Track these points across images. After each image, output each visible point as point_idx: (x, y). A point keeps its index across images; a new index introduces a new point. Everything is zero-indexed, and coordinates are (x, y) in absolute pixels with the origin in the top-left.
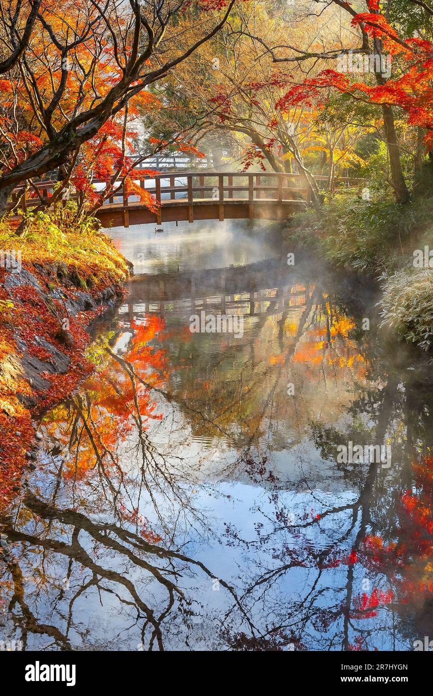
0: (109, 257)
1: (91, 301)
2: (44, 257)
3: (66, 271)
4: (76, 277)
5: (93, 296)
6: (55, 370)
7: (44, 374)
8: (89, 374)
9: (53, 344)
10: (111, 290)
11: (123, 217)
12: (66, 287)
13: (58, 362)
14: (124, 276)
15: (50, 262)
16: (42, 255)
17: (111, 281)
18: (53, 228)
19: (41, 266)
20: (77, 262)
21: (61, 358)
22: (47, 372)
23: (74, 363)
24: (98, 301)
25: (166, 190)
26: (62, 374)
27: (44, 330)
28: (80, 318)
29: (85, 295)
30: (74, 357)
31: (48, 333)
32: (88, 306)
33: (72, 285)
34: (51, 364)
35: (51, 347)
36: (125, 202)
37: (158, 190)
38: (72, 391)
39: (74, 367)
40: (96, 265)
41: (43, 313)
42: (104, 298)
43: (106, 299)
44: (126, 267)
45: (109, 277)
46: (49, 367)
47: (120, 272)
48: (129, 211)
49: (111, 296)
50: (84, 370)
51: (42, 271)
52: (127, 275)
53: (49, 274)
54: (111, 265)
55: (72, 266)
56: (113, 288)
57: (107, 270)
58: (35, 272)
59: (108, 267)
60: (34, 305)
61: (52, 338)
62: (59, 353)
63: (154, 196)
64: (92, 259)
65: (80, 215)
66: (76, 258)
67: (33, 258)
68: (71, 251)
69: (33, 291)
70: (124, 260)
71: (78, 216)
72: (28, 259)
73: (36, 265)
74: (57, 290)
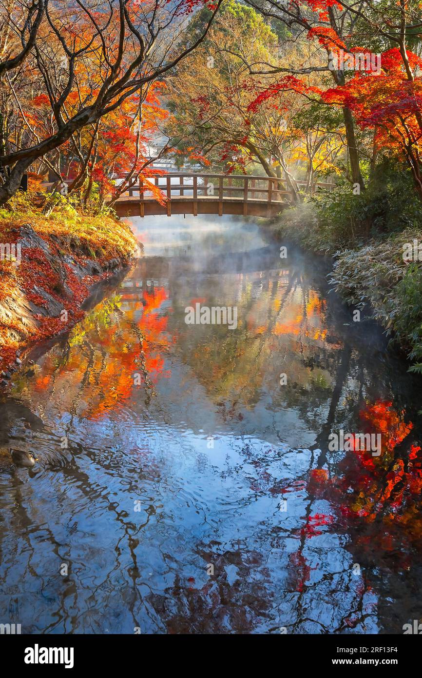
0: (120, 237)
1: (98, 268)
2: (60, 230)
3: (78, 243)
4: (87, 248)
5: (101, 264)
6: (48, 314)
7: (37, 316)
8: (78, 319)
9: (51, 294)
10: (118, 260)
11: (140, 208)
12: (78, 255)
13: (51, 308)
14: (133, 252)
15: (64, 234)
16: (58, 229)
17: (119, 254)
18: (69, 208)
19: (56, 236)
20: (89, 237)
21: (55, 305)
22: (40, 315)
24: (105, 269)
25: (176, 188)
27: (44, 282)
28: (85, 280)
29: (94, 263)
30: (68, 305)
31: (47, 285)
32: (95, 272)
33: (82, 255)
34: (45, 309)
35: (47, 295)
36: (142, 196)
37: (168, 187)
38: (60, 330)
40: (106, 241)
41: (47, 270)
42: (110, 266)
43: (112, 268)
44: (136, 246)
45: (117, 251)
46: (43, 311)
47: (129, 248)
48: (144, 204)
49: (116, 266)
50: (75, 316)
51: (56, 241)
53: (62, 243)
54: (121, 243)
55: (83, 240)
56: (119, 260)
57: (116, 246)
58: (49, 240)
59: (119, 243)
60: (40, 263)
61: (50, 289)
62: (54, 301)
63: (165, 192)
64: (103, 236)
65: (102, 205)
66: (90, 234)
67: (50, 230)
68: (84, 227)
69: (41, 253)
70: (136, 240)
71: (100, 205)
72: (44, 230)
73: (51, 235)
74: (68, 256)
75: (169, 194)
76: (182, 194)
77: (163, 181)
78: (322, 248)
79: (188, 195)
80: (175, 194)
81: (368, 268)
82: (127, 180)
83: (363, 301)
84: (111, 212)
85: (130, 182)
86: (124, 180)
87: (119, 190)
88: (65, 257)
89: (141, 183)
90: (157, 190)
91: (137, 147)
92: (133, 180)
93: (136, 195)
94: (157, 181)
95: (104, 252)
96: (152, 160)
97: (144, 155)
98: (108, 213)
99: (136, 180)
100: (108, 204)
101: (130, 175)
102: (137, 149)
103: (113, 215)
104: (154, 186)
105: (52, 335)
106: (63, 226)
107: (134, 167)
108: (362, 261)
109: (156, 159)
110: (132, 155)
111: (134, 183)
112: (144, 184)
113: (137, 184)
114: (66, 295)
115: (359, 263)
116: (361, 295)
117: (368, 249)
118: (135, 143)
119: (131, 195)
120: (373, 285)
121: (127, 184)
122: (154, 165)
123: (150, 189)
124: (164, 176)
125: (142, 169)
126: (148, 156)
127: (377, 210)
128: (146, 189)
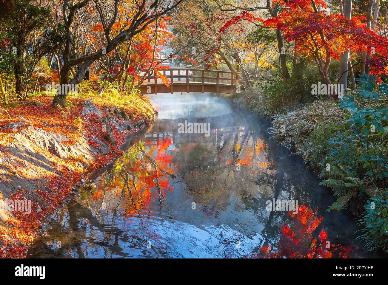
0: (144, 107)
1: (131, 126)
2: (108, 103)
3: (119, 111)
4: (124, 114)
5: (132, 123)
6: (101, 153)
7: (94, 154)
8: (119, 156)
9: (102, 140)
11: (155, 89)
12: (118, 118)
13: (103, 149)
14: (151, 116)
15: (111, 106)
16: (107, 102)
18: (113, 90)
19: (106, 107)
20: (125, 107)
21: (105, 147)
22: (96, 153)
23: (112, 150)
24: (135, 126)
25: (176, 77)
26: (105, 155)
27: (98, 134)
28: (123, 133)
29: (128, 123)
30: (112, 147)
31: (100, 135)
32: (129, 128)
33: (122, 118)
34: (99, 150)
35: (100, 142)
36: (156, 82)
37: (172, 76)
38: (108, 163)
39: (111, 152)
40: (136, 109)
41: (100, 127)
42: (138, 125)
43: (139, 125)
44: (153, 113)
45: (142, 116)
46: (98, 151)
47: (149, 114)
48: (157, 86)
49: (141, 124)
50: (117, 154)
51: (106, 109)
52: (153, 116)
53: (110, 111)
54: (145, 111)
55: (122, 109)
56: (143, 121)
57: (142, 112)
58: (101, 109)
59: (143, 111)
60: (96, 122)
61: (102, 138)
62: (104, 145)
63: (170, 79)
64: (134, 107)
65: (132, 88)
66: (126, 105)
67: (102, 103)
68: (122, 102)
69: (97, 116)
70: (153, 109)
71: (131, 88)
72: (99, 103)
73: (103, 106)
74: (113, 119)
75: (172, 81)
76: (179, 80)
77: (168, 73)
78: (264, 113)
79: (183, 81)
80: (176, 81)
81: (293, 124)
82: (147, 73)
83: (290, 144)
84: (138, 91)
85: (149, 74)
86: (145, 72)
87: (143, 79)
88: (111, 119)
89: (155, 74)
90: (165, 78)
91: (154, 54)
92: (151, 72)
93: (152, 81)
94: (164, 73)
95: (134, 116)
96: (162, 61)
97: (157, 58)
98: (136, 92)
99: (152, 72)
100: (136, 87)
101: (149, 69)
102: (153, 55)
103: (139, 93)
104: (163, 75)
105: (103, 165)
106: (110, 101)
107: (152, 65)
108: (289, 120)
109: (164, 60)
110: (150, 59)
111: (151, 74)
112: (157, 75)
113: (153, 75)
114: (111, 142)
115: (287, 121)
116: (289, 140)
117: (293, 113)
118: (152, 53)
119: (149, 81)
120: (296, 134)
121: (147, 75)
122: (163, 64)
123: (161, 78)
124: (169, 70)
125: (156, 66)
126: (160, 58)
127: (297, 90)
128: (158, 78)
